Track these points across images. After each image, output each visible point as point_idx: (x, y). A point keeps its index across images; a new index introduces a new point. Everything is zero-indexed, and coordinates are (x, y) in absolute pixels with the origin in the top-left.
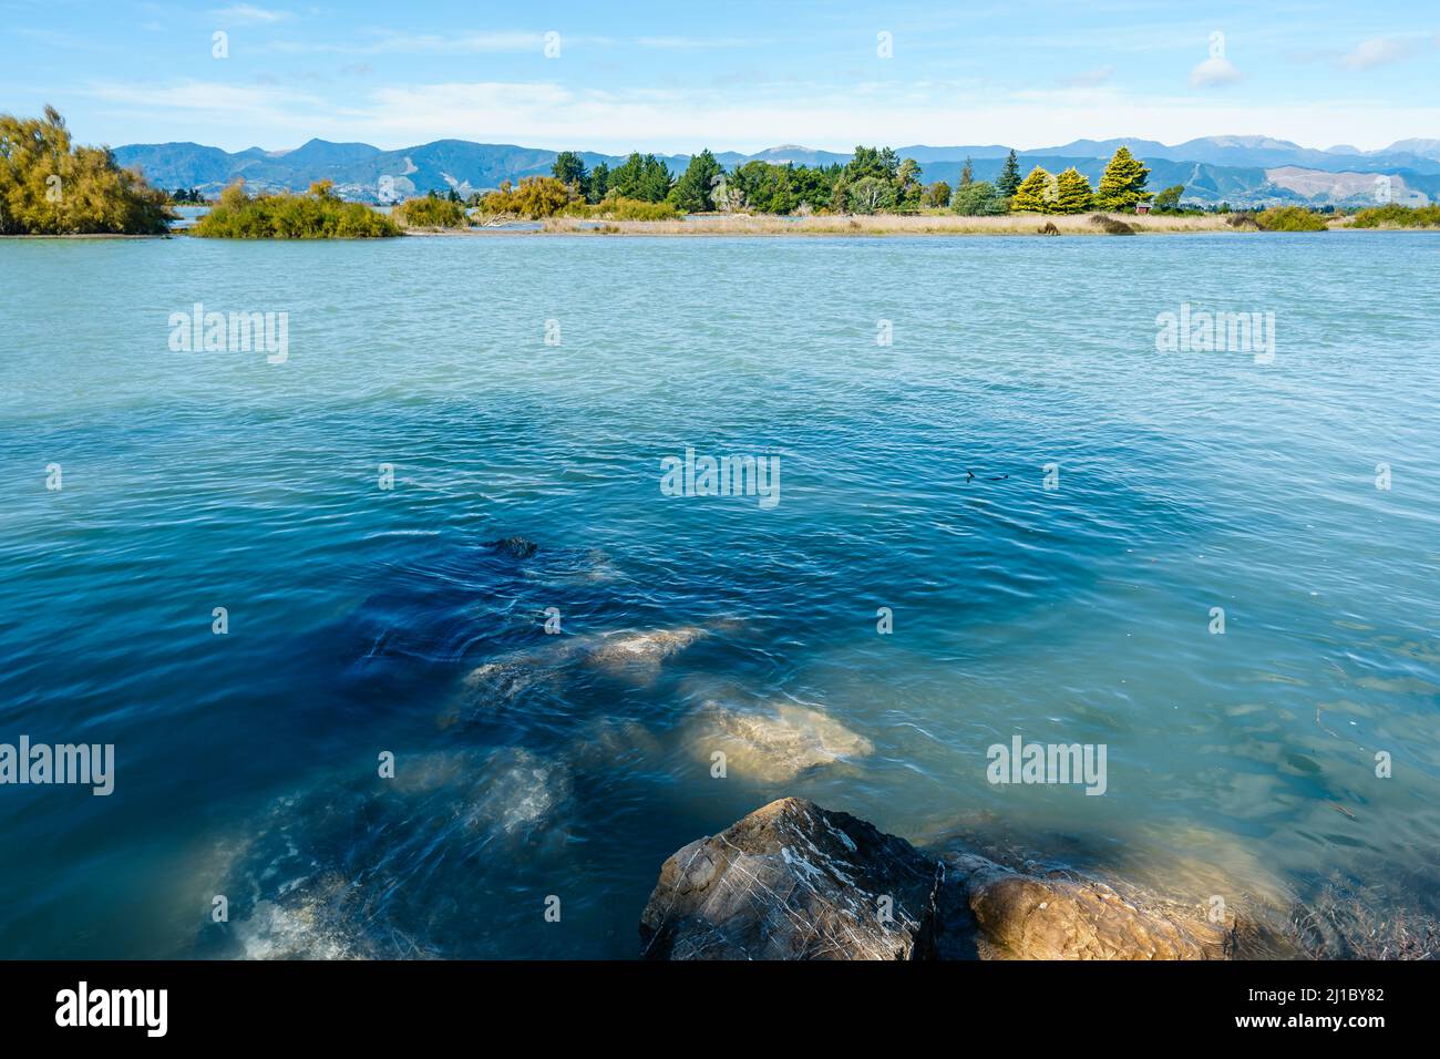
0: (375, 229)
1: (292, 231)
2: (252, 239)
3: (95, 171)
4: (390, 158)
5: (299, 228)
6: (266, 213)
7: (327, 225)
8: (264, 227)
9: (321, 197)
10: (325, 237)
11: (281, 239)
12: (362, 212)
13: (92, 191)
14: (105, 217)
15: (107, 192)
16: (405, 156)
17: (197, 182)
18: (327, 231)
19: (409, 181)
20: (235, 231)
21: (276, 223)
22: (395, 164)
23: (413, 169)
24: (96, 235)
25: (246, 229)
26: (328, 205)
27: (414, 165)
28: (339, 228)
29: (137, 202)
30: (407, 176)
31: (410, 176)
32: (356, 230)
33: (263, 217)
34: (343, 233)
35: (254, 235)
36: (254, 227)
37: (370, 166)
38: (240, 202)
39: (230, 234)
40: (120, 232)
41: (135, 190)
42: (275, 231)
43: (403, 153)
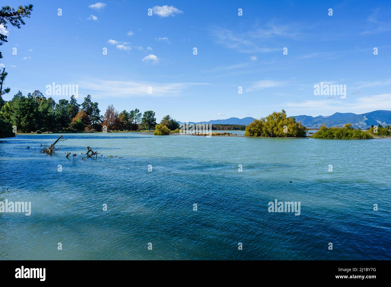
0: (364, 136)
1: (339, 137)
2: (328, 139)
3: (291, 123)
4: (359, 117)
5: (341, 136)
6: (332, 132)
7: (349, 135)
8: (331, 136)
9: (348, 128)
10: (349, 139)
11: (336, 139)
12: (360, 132)
13: (290, 128)
14: (292, 133)
15: (293, 128)
16: (364, 115)
17: (305, 124)
18: (349, 137)
19: (365, 123)
20: (324, 137)
21: (335, 135)
22: (360, 118)
23: (366, 119)
24: (290, 138)
25: (326, 136)
26: (349, 130)
27: (367, 118)
28: (353, 136)
29: (299, 130)
30: (364, 121)
31: (365, 121)
32: (358, 137)
33: (331, 133)
34: (354, 138)
35: (328, 138)
36: (329, 136)
37: (352, 119)
38: (325, 130)
39: (322, 137)
40: (295, 137)
41: (299, 127)
42: (334, 137)
43: (363, 115)
